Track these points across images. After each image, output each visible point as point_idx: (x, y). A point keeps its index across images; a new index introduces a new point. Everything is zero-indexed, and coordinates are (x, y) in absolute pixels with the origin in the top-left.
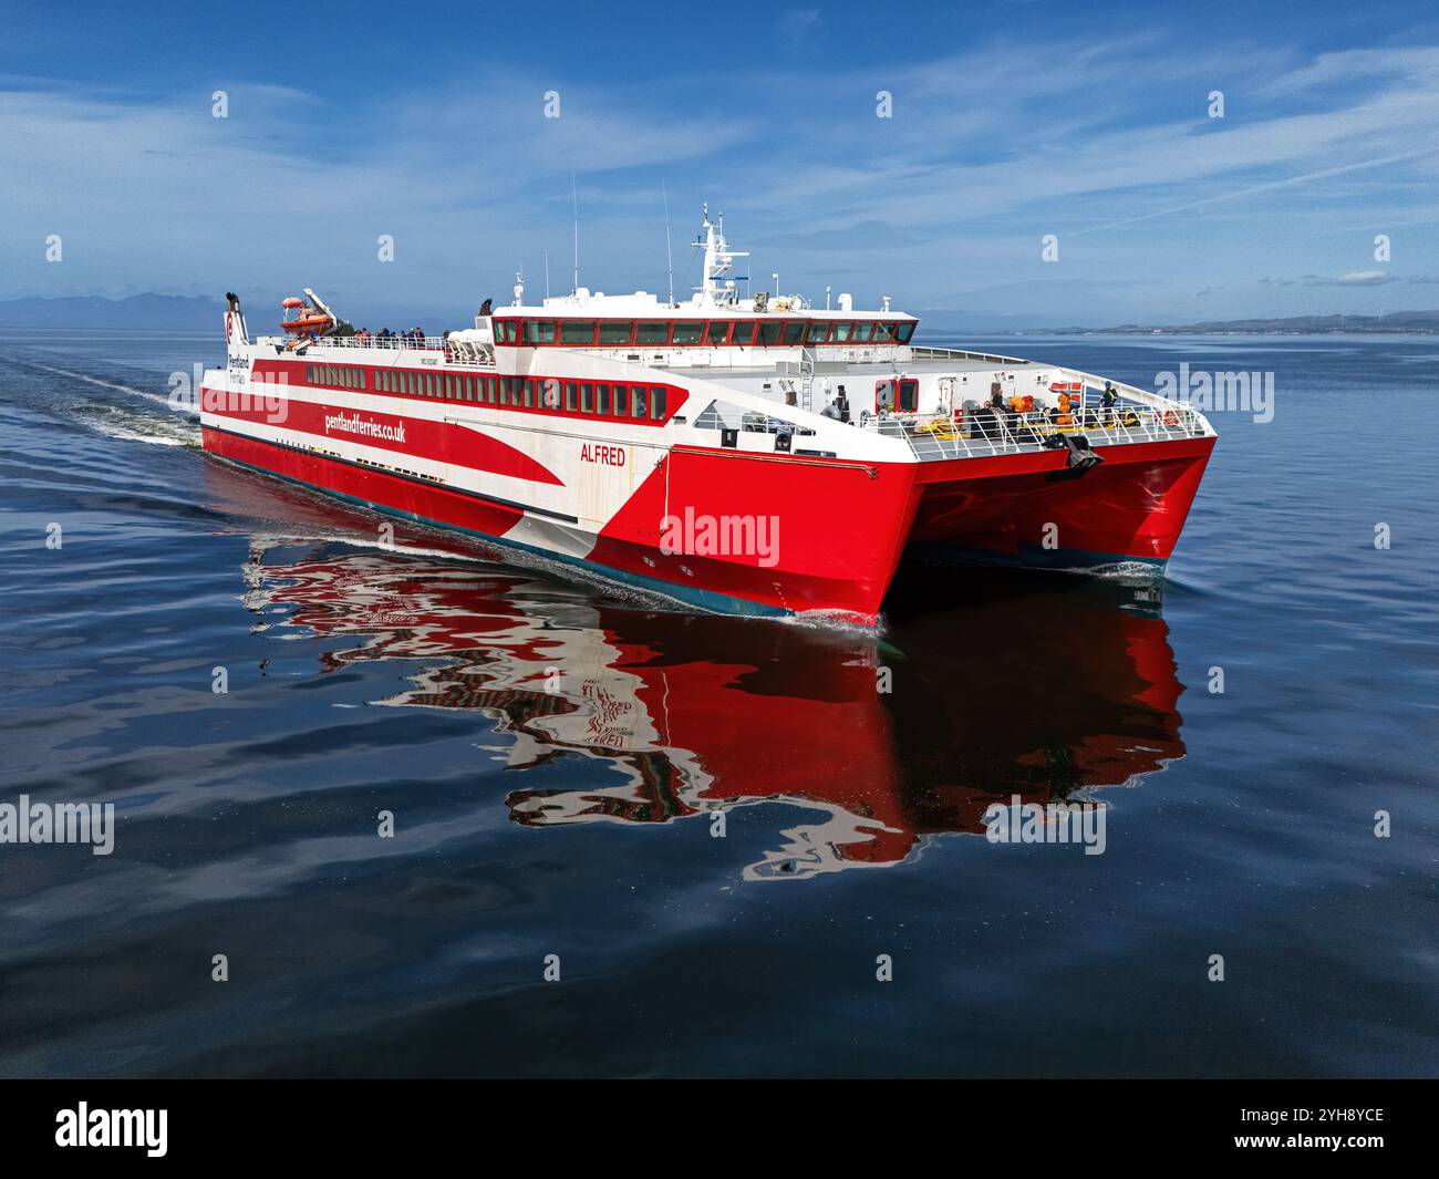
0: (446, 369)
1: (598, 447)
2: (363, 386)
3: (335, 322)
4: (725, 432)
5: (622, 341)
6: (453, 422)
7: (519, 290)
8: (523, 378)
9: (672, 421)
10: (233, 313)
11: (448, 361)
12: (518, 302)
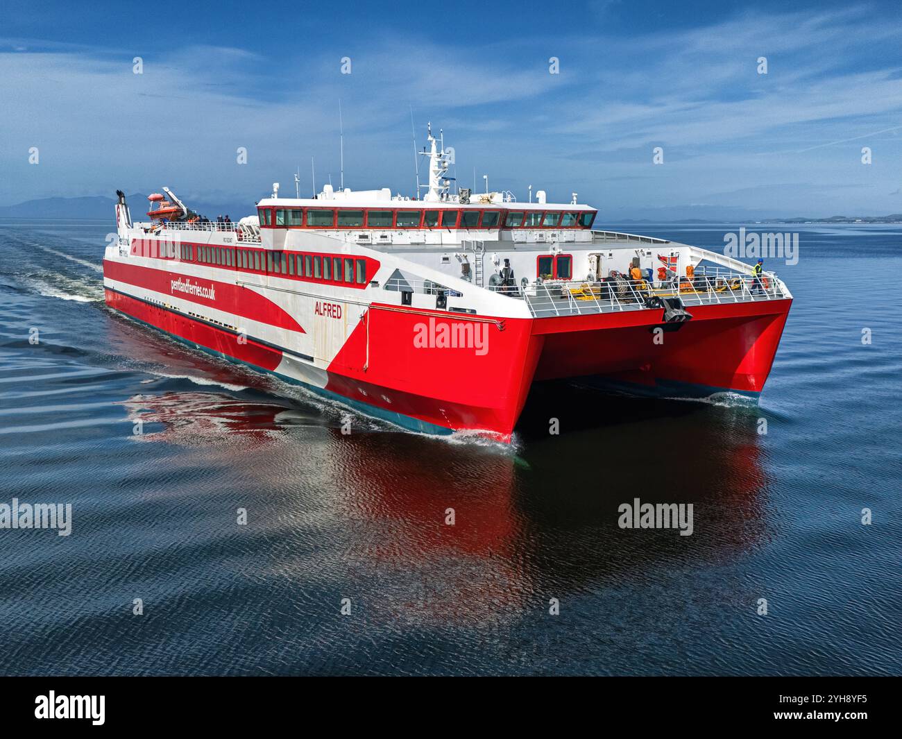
0: (237, 245)
1: (325, 304)
2: (191, 259)
3: (185, 212)
4: (404, 293)
5: (357, 225)
6: (241, 285)
7: (276, 186)
8: (281, 252)
9: (370, 285)
10: (120, 206)
11: (240, 240)
12: (276, 195)
